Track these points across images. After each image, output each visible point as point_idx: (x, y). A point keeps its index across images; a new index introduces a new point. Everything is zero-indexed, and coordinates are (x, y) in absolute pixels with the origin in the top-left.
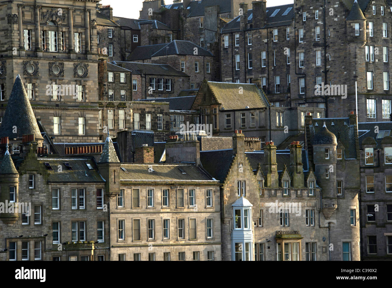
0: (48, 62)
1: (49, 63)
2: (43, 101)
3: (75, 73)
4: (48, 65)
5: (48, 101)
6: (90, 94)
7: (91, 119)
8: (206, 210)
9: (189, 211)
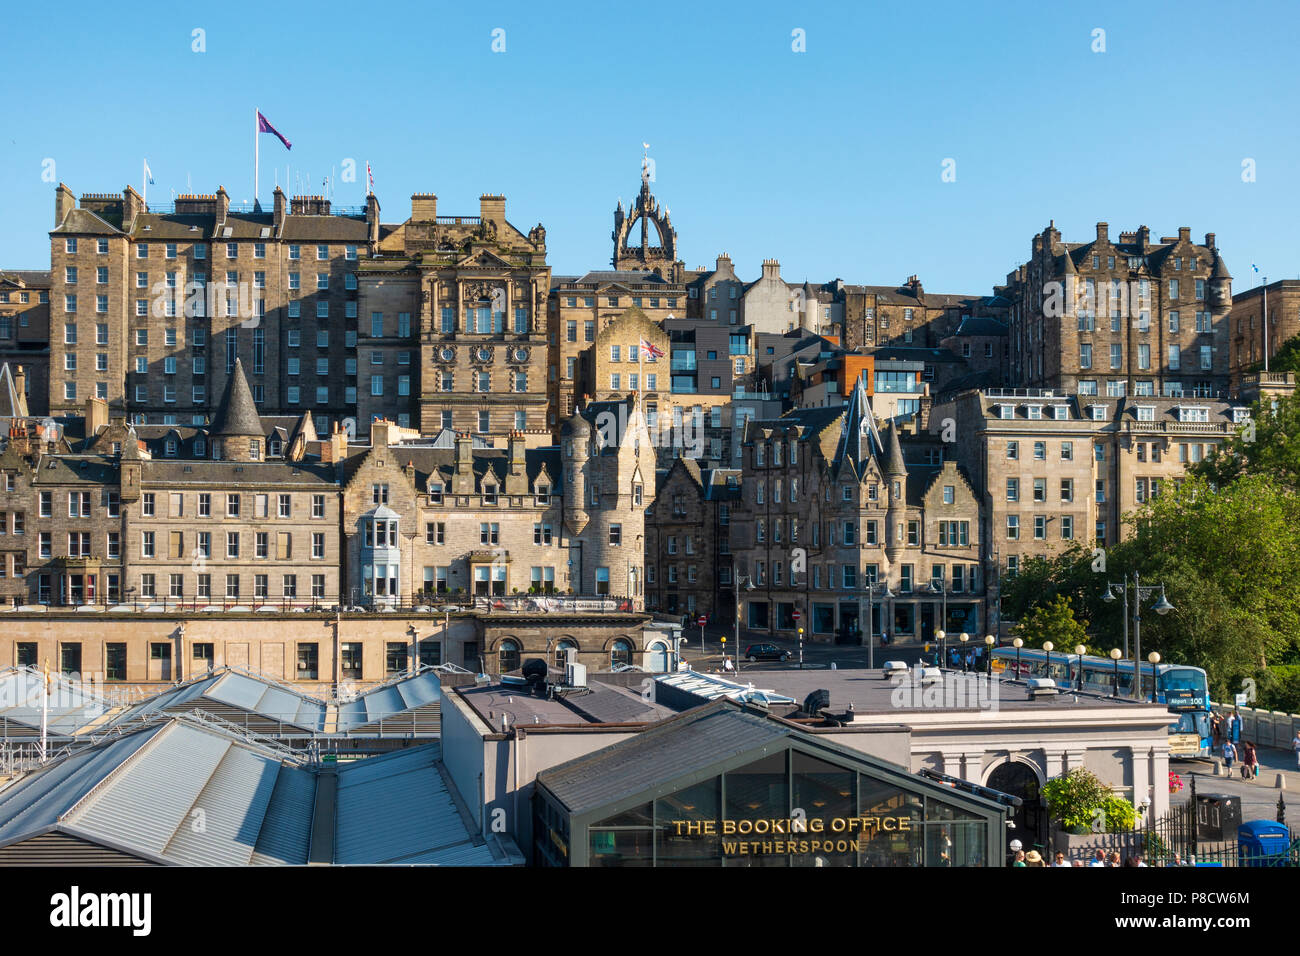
1: (472, 347)
2: (463, 392)
3: (510, 359)
5: (470, 392)
6: (533, 382)
7: (534, 413)
8: (311, 522)
9: (278, 522)
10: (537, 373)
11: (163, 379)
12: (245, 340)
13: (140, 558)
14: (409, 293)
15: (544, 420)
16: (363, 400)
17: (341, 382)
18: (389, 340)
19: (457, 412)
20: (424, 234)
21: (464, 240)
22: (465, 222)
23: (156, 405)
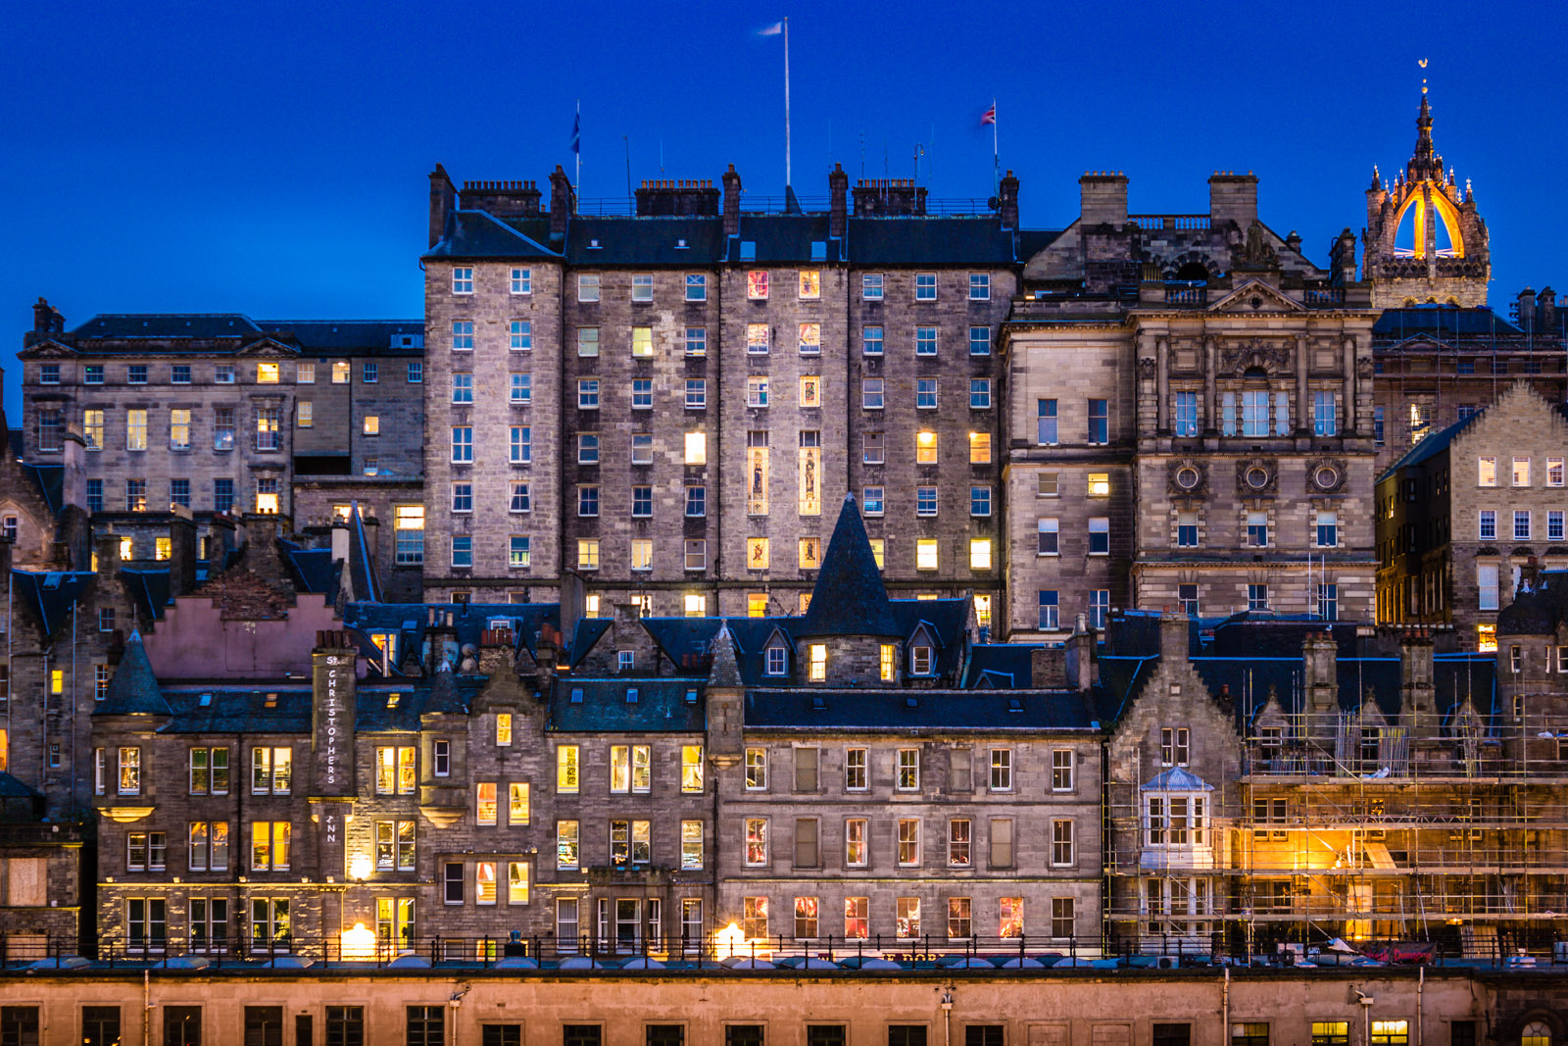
0: (1234, 460)
1: (1238, 463)
2: (1219, 549)
3: (1310, 483)
4: (1233, 468)
5: (1232, 549)
6: (1350, 529)
7: (1352, 587)
8: (1049, 798)
9: (991, 799)
10: (1356, 512)
11: (629, 527)
12: (784, 453)
13: (743, 868)
14: (1106, 363)
15: (1373, 601)
16: (1023, 565)
17: (963, 531)
18: (1069, 451)
19: (1208, 587)
20: (1120, 250)
21: (1181, 258)
22: (1181, 224)
23: (616, 577)
